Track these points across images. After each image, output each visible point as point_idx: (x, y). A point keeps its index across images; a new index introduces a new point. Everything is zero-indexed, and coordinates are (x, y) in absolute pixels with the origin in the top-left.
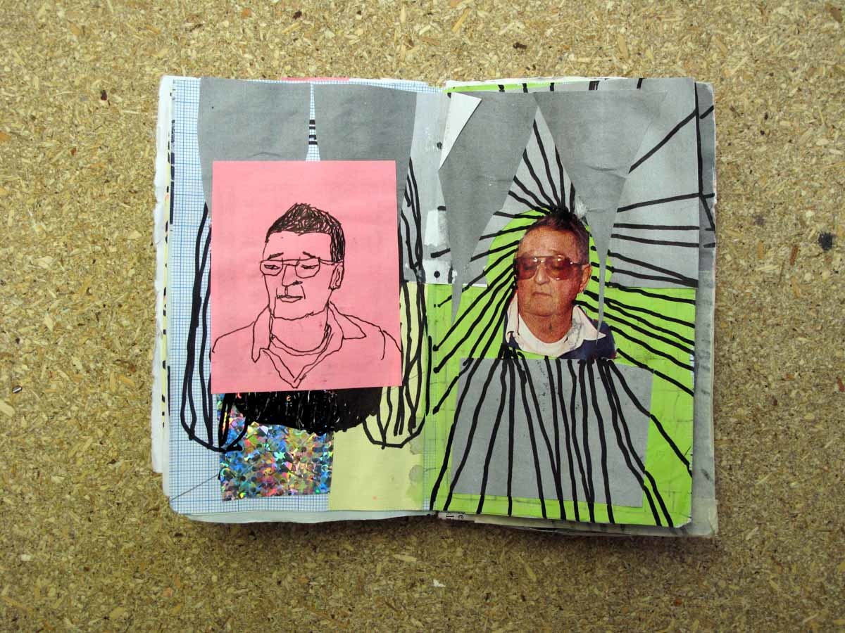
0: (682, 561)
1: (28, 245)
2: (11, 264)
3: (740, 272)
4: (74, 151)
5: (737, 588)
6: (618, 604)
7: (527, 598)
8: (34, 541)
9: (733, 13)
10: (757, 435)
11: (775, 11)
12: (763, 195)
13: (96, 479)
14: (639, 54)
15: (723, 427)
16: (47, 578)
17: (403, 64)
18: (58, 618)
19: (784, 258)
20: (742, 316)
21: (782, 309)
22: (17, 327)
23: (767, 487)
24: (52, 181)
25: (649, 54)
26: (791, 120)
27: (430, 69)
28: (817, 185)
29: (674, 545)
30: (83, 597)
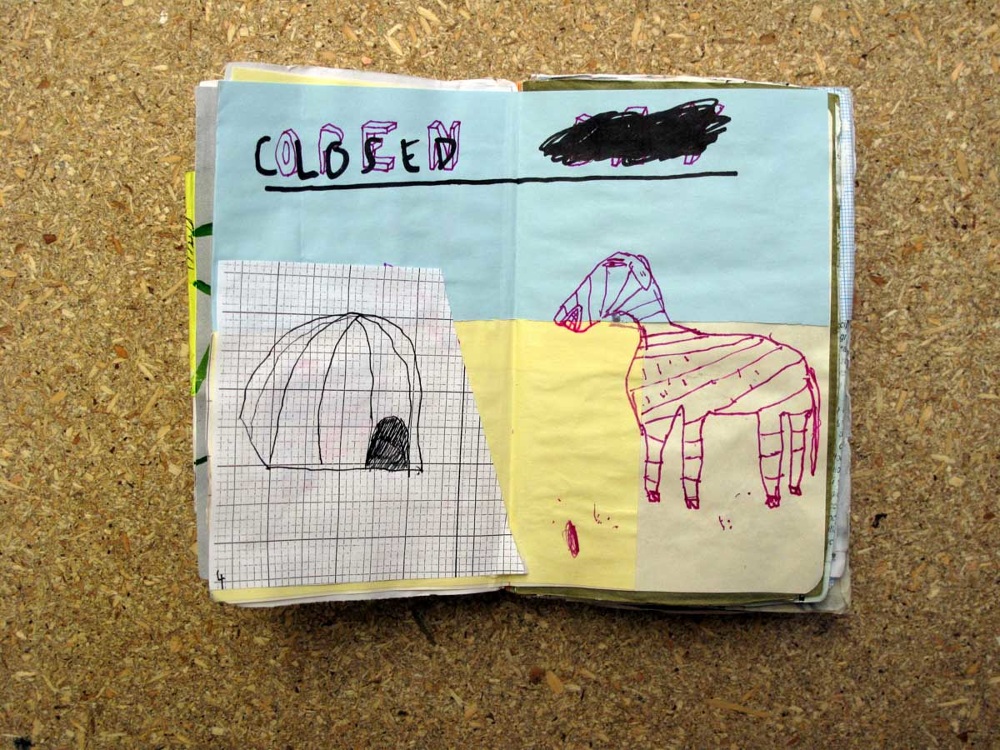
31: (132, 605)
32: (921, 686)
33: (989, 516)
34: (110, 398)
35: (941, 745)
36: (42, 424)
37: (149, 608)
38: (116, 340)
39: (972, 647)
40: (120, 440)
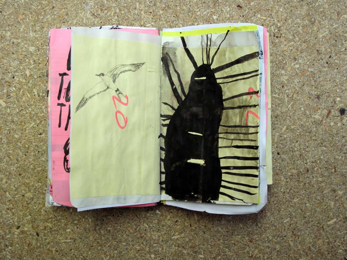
0: (257, 225)
1: (27, 40)
2: (18, 46)
3: (305, 116)
4: (53, 7)
5: (276, 241)
6: (227, 236)
7: (192, 226)
8: (2, 158)
9: (326, 13)
10: (297, 182)
11: (343, 16)
12: (322, 87)
13: (32, 140)
14: (286, 21)
15: (285, 175)
16: (4, 174)
17: (192, 3)
18: (4, 191)
19: (324, 114)
20: (302, 133)
21: (319, 134)
22: (15, 72)
23: (297, 203)
24: (42, 17)
25: (290, 21)
26: (340, 60)
27: (202, 7)
28: (344, 88)
29: (255, 218)
30: (16, 185)
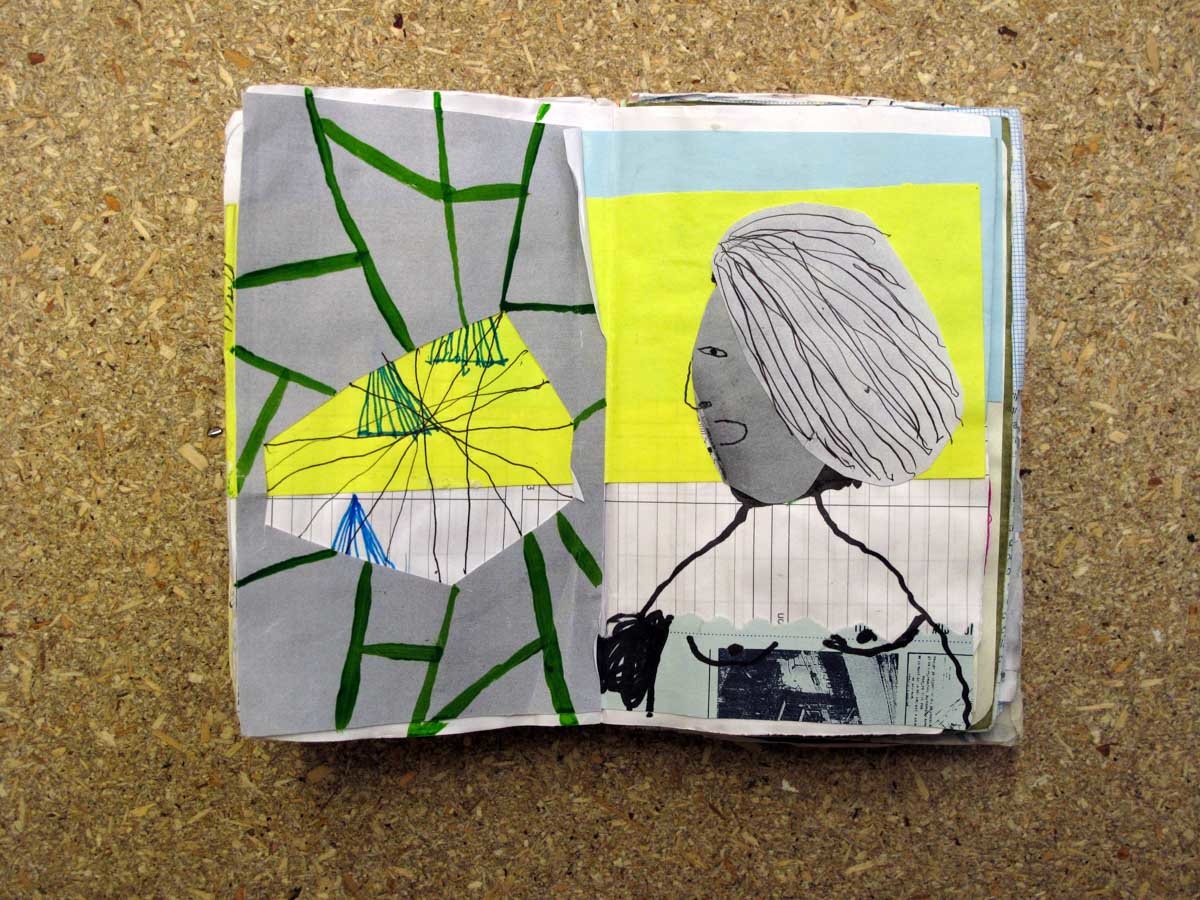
31: (102, 515)
32: (1057, 683)
33: (1155, 482)
34: (95, 259)
35: (1076, 758)
36: (9, 285)
37: (124, 520)
38: (108, 188)
39: (1123, 640)
40: (104, 311)
